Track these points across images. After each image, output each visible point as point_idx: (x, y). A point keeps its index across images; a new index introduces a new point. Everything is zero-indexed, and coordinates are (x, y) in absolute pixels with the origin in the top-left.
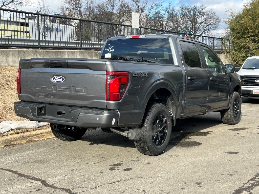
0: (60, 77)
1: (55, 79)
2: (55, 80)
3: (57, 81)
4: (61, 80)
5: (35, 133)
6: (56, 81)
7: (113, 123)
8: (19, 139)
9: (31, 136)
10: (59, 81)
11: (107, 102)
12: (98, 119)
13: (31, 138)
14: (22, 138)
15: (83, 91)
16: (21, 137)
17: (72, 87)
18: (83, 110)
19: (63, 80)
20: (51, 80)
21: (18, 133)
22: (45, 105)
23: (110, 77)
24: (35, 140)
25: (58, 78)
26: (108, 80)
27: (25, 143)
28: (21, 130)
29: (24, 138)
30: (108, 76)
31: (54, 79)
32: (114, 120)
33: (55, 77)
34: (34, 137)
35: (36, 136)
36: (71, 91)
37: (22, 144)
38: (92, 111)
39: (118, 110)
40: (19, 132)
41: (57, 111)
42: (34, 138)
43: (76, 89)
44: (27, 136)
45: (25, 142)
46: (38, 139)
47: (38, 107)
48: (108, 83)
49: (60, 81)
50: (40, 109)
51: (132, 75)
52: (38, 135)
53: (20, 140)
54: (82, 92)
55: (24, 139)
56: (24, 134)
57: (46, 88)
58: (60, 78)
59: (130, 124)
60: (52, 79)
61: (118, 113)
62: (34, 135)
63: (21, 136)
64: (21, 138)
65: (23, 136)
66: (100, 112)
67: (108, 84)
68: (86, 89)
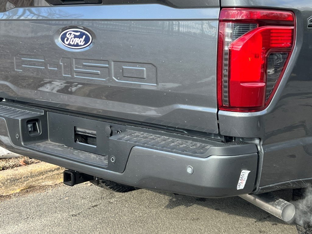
0: (78, 34)
1: (66, 39)
2: (67, 41)
3: (72, 44)
4: (81, 41)
5: (42, 169)
6: (69, 44)
7: (241, 185)
8: (4, 184)
9: (32, 177)
10: (77, 45)
11: (221, 112)
12: (189, 170)
13: (32, 182)
14: (11, 182)
15: (145, 76)
16: (8, 179)
17: (113, 63)
18: (145, 134)
19: (87, 40)
20: (56, 41)
21: (3, 169)
22: (45, 112)
23: (233, 28)
24: (43, 184)
25: (75, 37)
26: (227, 39)
27: (16, 193)
28: (11, 161)
29: (15, 181)
30: (226, 24)
31: (63, 40)
32: (245, 174)
33: (66, 33)
34: (41, 177)
35: (44, 176)
36: (109, 74)
37: (9, 196)
38: (171, 139)
39: (257, 141)
40: (7, 165)
41: (75, 131)
42: (40, 181)
43: (123, 69)
44: (25, 176)
45: (18, 191)
46: (50, 183)
47: (23, 117)
48: (226, 48)
49: (80, 44)
50: (33, 121)
51: (306, 22)
52: (50, 174)
53: (6, 187)
54: (142, 79)
55: (14, 184)
56: (17, 172)
57: (44, 64)
58: (80, 37)
59: (293, 183)
60: (60, 39)
61: (258, 152)
62: (41, 173)
63: (9, 177)
64: (9, 181)
65: (13, 177)
66: (199, 144)
67: (226, 54)
68: (154, 69)
